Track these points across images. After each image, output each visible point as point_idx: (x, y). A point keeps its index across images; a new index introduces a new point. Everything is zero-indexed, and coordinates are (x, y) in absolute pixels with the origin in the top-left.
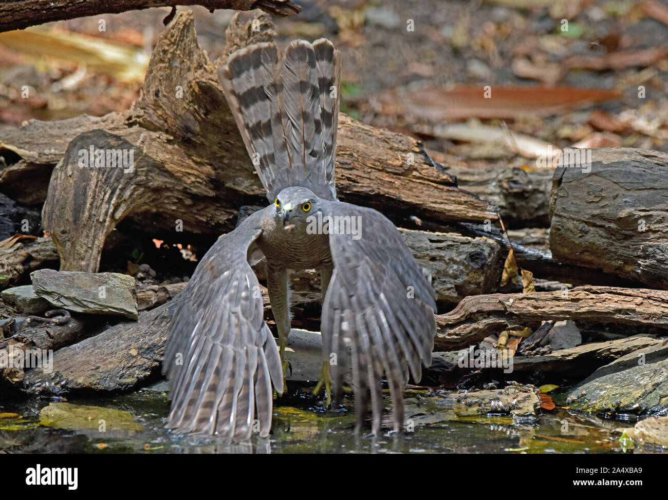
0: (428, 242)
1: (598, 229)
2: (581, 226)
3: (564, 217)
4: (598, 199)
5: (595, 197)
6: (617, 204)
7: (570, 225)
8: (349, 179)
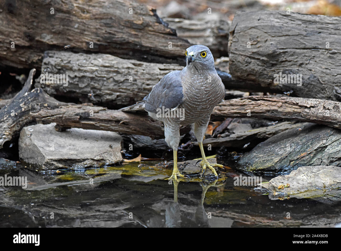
0: (159, 70)
1: (256, 61)
2: (247, 59)
3: (236, 54)
4: (255, 43)
5: (254, 41)
6: (266, 45)
7: (240, 59)
8: (110, 33)
